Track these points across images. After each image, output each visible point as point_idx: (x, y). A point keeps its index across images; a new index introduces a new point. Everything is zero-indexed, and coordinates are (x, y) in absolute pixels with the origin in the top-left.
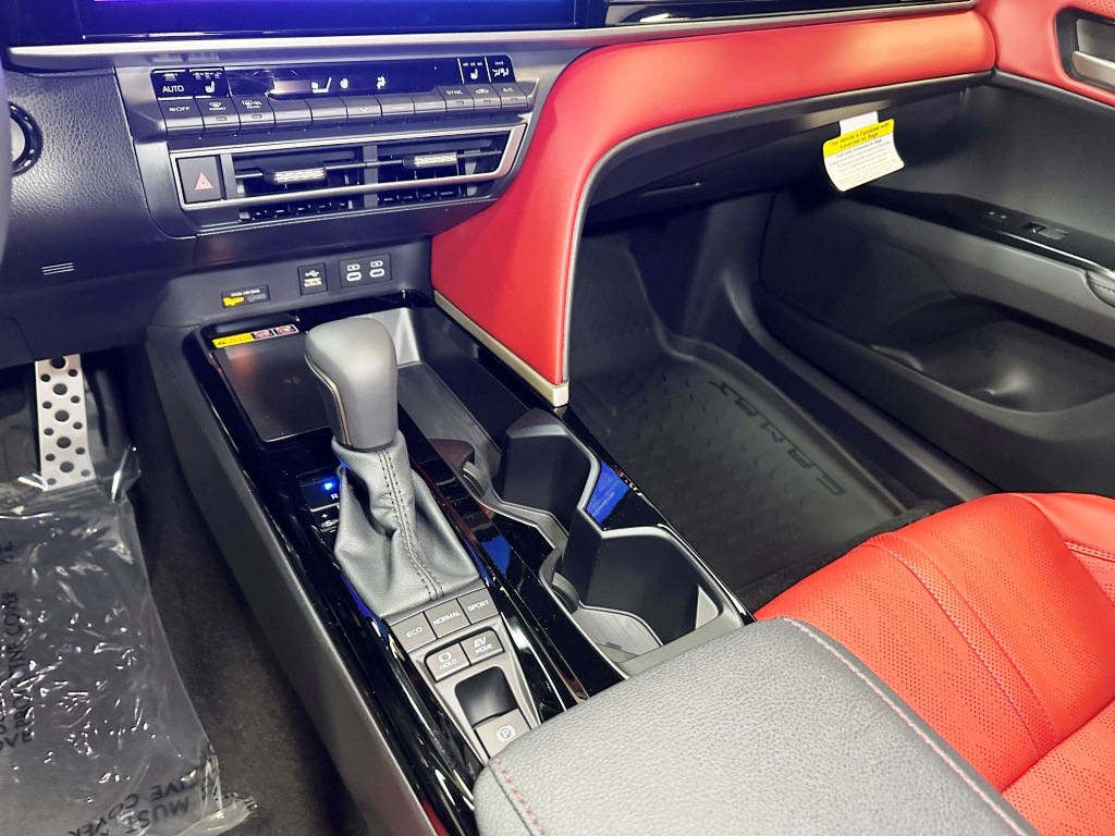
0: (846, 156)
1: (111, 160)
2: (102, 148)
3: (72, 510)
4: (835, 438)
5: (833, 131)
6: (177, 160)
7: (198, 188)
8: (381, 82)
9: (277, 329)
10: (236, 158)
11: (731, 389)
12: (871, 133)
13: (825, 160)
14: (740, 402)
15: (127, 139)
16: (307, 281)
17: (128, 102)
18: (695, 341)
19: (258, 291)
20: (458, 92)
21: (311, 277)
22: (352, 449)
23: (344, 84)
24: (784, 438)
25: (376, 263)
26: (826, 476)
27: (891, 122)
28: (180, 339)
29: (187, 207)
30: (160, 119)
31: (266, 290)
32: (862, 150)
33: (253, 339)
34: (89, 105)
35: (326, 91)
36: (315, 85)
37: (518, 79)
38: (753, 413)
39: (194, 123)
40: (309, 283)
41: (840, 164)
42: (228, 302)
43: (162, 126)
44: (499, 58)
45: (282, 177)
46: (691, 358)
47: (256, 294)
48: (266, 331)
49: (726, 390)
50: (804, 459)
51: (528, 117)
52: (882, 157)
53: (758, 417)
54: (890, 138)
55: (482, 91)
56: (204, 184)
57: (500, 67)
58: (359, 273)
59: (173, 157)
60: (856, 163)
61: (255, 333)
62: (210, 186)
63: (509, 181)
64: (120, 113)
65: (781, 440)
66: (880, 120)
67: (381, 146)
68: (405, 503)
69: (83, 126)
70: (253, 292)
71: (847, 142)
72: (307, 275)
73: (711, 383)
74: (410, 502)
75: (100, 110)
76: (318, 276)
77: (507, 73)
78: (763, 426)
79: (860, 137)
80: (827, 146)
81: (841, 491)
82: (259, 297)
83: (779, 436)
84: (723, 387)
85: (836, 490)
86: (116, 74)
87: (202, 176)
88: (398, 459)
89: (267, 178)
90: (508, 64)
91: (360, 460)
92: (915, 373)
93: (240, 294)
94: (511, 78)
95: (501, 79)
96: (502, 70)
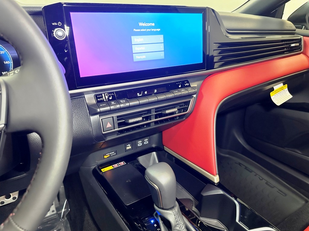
0: (276, 96)
1: (83, 122)
2: (80, 118)
3: (49, 224)
4: (279, 178)
5: (272, 89)
6: (102, 119)
7: (107, 127)
8: (156, 91)
9: (119, 163)
10: (118, 117)
11: (242, 165)
12: (282, 89)
13: (271, 97)
14: (246, 168)
15: (88, 115)
16: (127, 148)
17: (88, 104)
18: (228, 150)
19: (114, 152)
20: (177, 91)
21: (128, 146)
22: (163, 209)
23: (146, 93)
24: (263, 179)
25: (146, 140)
26: (279, 190)
27: (286, 85)
28: (92, 170)
29: (104, 133)
30: (98, 108)
31: (116, 152)
32: (280, 93)
33: (113, 168)
34: (77, 106)
35: (141, 95)
36: (138, 94)
37: (191, 86)
38: (251, 172)
39: (108, 108)
40: (128, 148)
41: (275, 98)
42: (105, 157)
43: (99, 110)
44: (185, 81)
45: (131, 121)
46: (227, 156)
47: (113, 153)
48: (116, 164)
49: (241, 165)
50: (272, 186)
51: (195, 96)
52: (286, 95)
53: (253, 173)
54: (287, 89)
55: (183, 90)
56: (109, 125)
57: (186, 83)
58: (141, 143)
59: (101, 119)
60: (279, 97)
61: (113, 165)
62: (111, 126)
63: (190, 114)
64: (86, 108)
65: (262, 180)
66: (284, 85)
67: (156, 109)
68: (184, 228)
69: (74, 113)
70: (112, 153)
71: (276, 92)
72: (127, 146)
73: (236, 163)
74: (185, 227)
75: (80, 107)
76: (130, 146)
77: (188, 84)
78: (255, 175)
79: (279, 90)
80: (271, 94)
81: (286, 195)
82: (114, 154)
83: (261, 178)
84: (240, 164)
85: (284, 195)
86: (84, 97)
87: (108, 123)
88: (178, 211)
89: (126, 121)
90: (188, 82)
91: (167, 213)
92: (299, 154)
93: (109, 154)
94: (189, 86)
95: (187, 86)
96: (187, 84)
